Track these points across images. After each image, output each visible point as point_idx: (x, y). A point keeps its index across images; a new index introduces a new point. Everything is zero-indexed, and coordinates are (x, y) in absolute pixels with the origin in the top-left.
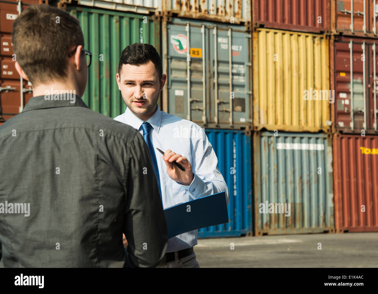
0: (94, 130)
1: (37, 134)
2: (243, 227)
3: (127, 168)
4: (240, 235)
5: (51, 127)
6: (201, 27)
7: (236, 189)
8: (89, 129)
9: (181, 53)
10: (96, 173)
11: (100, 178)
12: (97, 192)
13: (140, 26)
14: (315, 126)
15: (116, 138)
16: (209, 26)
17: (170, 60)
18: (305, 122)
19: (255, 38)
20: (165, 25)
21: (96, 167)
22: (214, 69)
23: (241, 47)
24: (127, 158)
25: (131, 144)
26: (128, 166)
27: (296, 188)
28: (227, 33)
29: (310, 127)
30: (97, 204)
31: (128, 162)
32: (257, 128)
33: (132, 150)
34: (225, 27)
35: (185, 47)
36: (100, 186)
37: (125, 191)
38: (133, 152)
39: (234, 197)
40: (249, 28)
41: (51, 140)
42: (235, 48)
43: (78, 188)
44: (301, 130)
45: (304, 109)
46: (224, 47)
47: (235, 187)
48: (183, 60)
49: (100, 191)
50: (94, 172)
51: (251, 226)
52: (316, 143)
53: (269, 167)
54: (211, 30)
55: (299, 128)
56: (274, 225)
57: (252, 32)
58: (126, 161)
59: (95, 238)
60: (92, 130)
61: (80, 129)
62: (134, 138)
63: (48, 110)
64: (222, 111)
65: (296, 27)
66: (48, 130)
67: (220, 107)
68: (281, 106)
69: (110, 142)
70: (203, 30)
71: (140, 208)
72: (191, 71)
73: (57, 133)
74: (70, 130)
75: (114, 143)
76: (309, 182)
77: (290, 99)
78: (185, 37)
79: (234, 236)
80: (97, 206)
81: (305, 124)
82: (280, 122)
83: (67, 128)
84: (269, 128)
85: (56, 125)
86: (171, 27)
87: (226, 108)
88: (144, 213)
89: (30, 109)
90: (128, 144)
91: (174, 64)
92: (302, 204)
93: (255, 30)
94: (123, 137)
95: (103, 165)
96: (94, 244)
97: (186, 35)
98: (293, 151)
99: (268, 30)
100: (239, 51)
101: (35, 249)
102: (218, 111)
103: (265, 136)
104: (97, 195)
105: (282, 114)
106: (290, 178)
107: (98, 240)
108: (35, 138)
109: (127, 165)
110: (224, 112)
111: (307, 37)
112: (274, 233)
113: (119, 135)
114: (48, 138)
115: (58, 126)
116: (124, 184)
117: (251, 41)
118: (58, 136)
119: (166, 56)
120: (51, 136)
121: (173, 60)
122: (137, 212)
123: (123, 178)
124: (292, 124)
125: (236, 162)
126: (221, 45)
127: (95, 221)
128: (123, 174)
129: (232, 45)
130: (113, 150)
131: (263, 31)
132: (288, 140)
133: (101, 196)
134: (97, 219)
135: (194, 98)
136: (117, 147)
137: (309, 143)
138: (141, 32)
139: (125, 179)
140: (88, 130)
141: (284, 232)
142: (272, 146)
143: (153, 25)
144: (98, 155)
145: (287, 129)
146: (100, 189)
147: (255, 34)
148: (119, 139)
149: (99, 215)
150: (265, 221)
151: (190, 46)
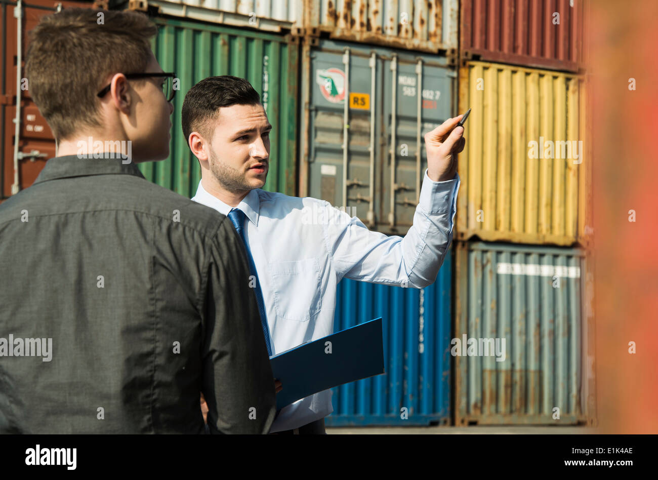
0: (150, 214)
1: (54, 220)
2: (434, 410)
3: (205, 279)
4: (428, 423)
5: (79, 208)
6: (370, 56)
7: (423, 342)
8: (142, 213)
9: (333, 101)
10: (152, 288)
11: (158, 296)
12: (153, 319)
13: (264, 53)
14: (565, 235)
15: (187, 229)
16: (384, 56)
17: (313, 113)
18: (549, 227)
19: (463, 78)
20: (307, 52)
21: (151, 277)
22: (391, 131)
23: (438, 93)
24: (204, 263)
25: (212, 239)
26: (206, 277)
27: (530, 343)
28: (415, 69)
29: (557, 237)
30: (154, 340)
31: (206, 270)
32: (462, 234)
33: (214, 249)
34: (411, 58)
35: (340, 90)
36: (158, 310)
37: (201, 319)
38: (216, 253)
39: (419, 356)
40: (453, 61)
41: (78, 230)
42: (428, 94)
43: (120, 312)
44: (540, 242)
45: (547, 205)
46: (409, 92)
47: (421, 338)
48: (336, 114)
49: (157, 317)
50: (148, 286)
51: (448, 408)
52: (568, 265)
53: (483, 304)
54: (387, 63)
55: (538, 238)
56: (489, 408)
57: (459, 67)
58: (203, 268)
59: (148, 396)
60: (147, 214)
61: (126, 212)
62: (217, 230)
63: (76, 180)
64: (403, 204)
65: (536, 60)
66: (74, 213)
67: (399, 196)
68: (506, 198)
69: (176, 235)
70: (372, 62)
71: (227, 348)
72: (350, 133)
73: (89, 219)
74: (109, 215)
75: (183, 238)
76: (553, 334)
77: (523, 186)
78: (342, 74)
79: (419, 424)
80: (153, 343)
81: (547, 230)
82: (503, 226)
83: (105, 210)
84: (484, 236)
85: (87, 206)
86: (319, 55)
87: (409, 199)
88: (233, 358)
89: (47, 179)
90: (206, 239)
91: (321, 120)
92: (540, 372)
93: (464, 64)
94: (199, 228)
95: (163, 274)
96: (148, 407)
97: (344, 70)
98: (526, 278)
99: (487, 65)
100: (434, 100)
101: (48, 414)
102: (396, 204)
103: (477, 250)
104: (153, 324)
105: (508, 211)
106: (519, 326)
107: (155, 400)
108: (52, 227)
109: (205, 275)
110: (406, 206)
111: (555, 78)
112: (489, 421)
113: (192, 225)
114: (73, 229)
115: (90, 208)
116: (200, 307)
117: (456, 83)
118: (89, 225)
119: (307, 106)
120: (78, 224)
121: (320, 113)
122: (222, 355)
123: (198, 297)
124: (524, 230)
125: (424, 295)
126: (405, 89)
127: (148, 368)
128: (197, 290)
129: (422, 89)
130: (180, 249)
131: (478, 66)
132: (518, 257)
133: (159, 326)
134: (153, 365)
135: (353, 180)
136: (187, 244)
137: (554, 264)
138: (266, 64)
139: (201, 299)
140: (139, 214)
141: (506, 420)
142: (488, 267)
143: (286, 51)
144: (154, 257)
145: (516, 239)
146: (158, 314)
147: (463, 72)
148: (192, 230)
149: (155, 358)
150: (473, 400)
151: (350, 90)
